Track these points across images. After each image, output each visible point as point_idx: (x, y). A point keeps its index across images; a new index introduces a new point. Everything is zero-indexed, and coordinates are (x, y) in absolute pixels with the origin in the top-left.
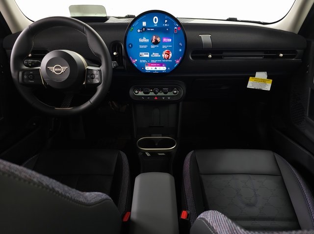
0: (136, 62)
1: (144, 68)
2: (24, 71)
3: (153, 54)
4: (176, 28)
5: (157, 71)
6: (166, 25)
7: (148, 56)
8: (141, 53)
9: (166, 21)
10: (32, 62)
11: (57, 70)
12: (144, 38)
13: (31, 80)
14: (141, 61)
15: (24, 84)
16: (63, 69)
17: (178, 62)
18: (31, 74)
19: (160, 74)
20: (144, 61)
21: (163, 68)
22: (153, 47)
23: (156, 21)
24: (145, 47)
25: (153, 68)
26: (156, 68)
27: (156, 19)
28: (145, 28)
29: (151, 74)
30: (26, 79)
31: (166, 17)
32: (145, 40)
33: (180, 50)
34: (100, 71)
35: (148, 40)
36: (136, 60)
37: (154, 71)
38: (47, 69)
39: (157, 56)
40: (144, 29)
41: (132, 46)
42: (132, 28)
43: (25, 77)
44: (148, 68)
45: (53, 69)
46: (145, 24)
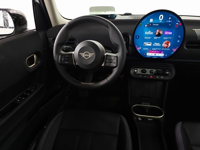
0: (140, 50)
1: (146, 54)
2: (62, 55)
3: (155, 43)
4: (177, 24)
5: (156, 56)
6: (169, 21)
7: (150, 45)
8: (145, 43)
9: (170, 18)
11: (86, 55)
12: (149, 31)
13: (67, 61)
14: (144, 49)
15: (62, 64)
16: (90, 55)
17: (175, 50)
18: (67, 57)
19: (159, 59)
20: (147, 49)
21: (161, 55)
22: (156, 38)
23: (161, 18)
24: (149, 38)
25: (153, 55)
26: (155, 54)
27: (161, 17)
28: (152, 24)
29: (151, 58)
30: (63, 61)
31: (171, 15)
32: (150, 33)
33: (178, 41)
34: (117, 57)
35: (152, 33)
36: (140, 48)
37: (154, 56)
38: (79, 54)
39: (158, 45)
40: (150, 24)
41: (139, 37)
42: (141, 24)
43: (63, 59)
44: (149, 54)
45: (83, 55)
46: (152, 20)
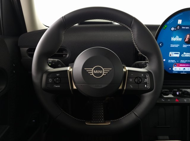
0: (164, 63)
1: (172, 68)
2: (49, 74)
3: (184, 53)
5: (185, 72)
8: (170, 53)
10: (53, 61)
11: (96, 72)
12: (177, 37)
13: (57, 84)
14: (169, 61)
15: (48, 90)
18: (58, 77)
20: (173, 61)
22: (185, 46)
24: (177, 46)
25: (182, 69)
26: (184, 69)
28: (180, 26)
29: (179, 74)
30: (51, 83)
35: (180, 39)
36: (164, 60)
37: (182, 72)
39: (188, 56)
40: (178, 27)
41: (162, 45)
42: (166, 26)
43: (50, 80)
44: (176, 69)
45: (92, 71)
46: (181, 22)
